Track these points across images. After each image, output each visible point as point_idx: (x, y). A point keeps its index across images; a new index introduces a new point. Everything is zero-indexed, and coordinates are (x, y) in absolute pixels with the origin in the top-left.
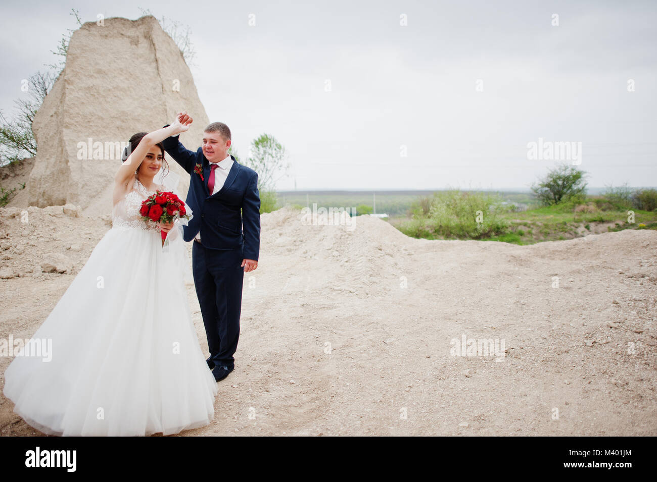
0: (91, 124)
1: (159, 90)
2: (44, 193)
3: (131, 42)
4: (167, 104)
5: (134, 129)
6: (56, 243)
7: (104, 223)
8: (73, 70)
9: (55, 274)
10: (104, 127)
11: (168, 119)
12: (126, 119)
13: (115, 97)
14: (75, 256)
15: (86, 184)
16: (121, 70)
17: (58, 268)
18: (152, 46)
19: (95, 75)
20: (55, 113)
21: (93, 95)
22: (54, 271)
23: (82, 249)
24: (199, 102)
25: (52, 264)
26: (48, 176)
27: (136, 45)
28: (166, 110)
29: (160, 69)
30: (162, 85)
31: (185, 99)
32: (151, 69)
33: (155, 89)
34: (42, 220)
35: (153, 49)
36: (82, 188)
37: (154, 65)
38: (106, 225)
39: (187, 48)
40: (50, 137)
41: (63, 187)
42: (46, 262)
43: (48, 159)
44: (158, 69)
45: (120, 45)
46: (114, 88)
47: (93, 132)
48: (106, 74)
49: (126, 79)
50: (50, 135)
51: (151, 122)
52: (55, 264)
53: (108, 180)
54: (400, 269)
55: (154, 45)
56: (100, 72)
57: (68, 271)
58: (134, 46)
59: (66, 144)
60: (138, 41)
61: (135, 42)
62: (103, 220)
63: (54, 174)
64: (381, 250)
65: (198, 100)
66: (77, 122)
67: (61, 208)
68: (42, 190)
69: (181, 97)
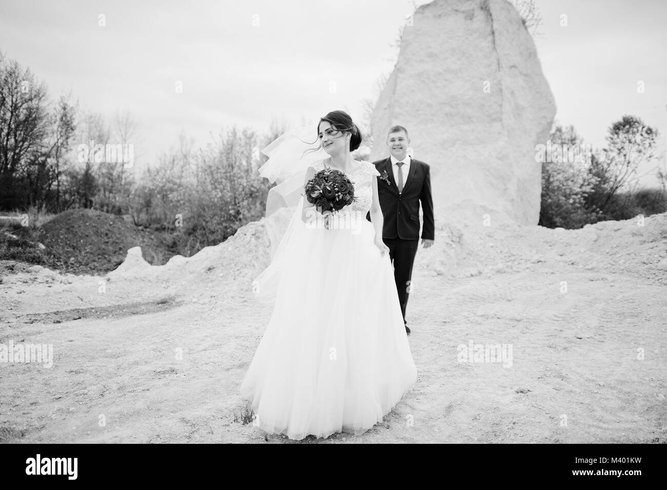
0: (420, 112)
1: (494, 67)
3: (466, 18)
4: (503, 83)
5: (463, 114)
10: (432, 115)
11: (503, 101)
12: (456, 104)
13: (446, 80)
16: (453, 50)
18: (489, 17)
19: (427, 59)
20: (388, 105)
21: (424, 82)
24: (543, 78)
27: (471, 19)
28: (501, 90)
29: (497, 42)
30: (499, 60)
31: (525, 75)
32: (486, 44)
33: (489, 66)
35: (490, 20)
37: (490, 38)
39: (530, 15)
44: (494, 42)
45: (454, 23)
46: (445, 71)
48: (438, 57)
49: (458, 59)
51: (483, 105)
55: (491, 15)
56: (431, 55)
58: (469, 21)
60: (473, 15)
61: (470, 16)
65: (541, 75)
69: (521, 73)
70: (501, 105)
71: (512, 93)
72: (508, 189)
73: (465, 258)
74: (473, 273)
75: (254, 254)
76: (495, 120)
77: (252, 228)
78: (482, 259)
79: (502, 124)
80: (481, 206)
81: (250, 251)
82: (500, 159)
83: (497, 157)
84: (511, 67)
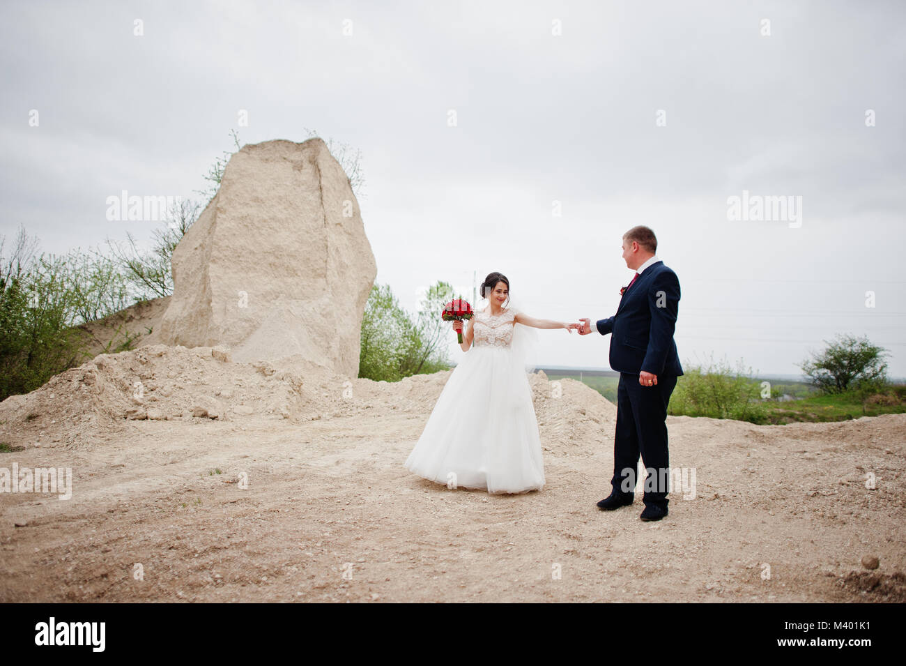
0: (240, 259)
1: (321, 222)
2: (177, 338)
3: (294, 168)
4: (329, 239)
5: (288, 266)
6: (204, 388)
7: (255, 370)
8: (227, 198)
9: (205, 419)
10: (255, 263)
11: (328, 257)
12: (281, 255)
13: (271, 228)
14: (225, 403)
15: (228, 329)
16: (280, 198)
17: (209, 413)
18: (317, 172)
19: (251, 203)
20: (201, 245)
21: (247, 226)
22: (205, 415)
23: (233, 396)
24: (366, 238)
25: (203, 407)
26: (184, 318)
27: (299, 170)
28: (327, 246)
29: (324, 198)
30: (325, 216)
31: (349, 234)
32: (313, 198)
33: (316, 221)
34: (190, 361)
35: (318, 175)
36: (224, 333)
37: (318, 193)
38: (257, 372)
39: (355, 175)
40: (192, 273)
41: (201, 331)
42: (198, 404)
43: (186, 298)
44: (321, 198)
45: (282, 170)
46: (270, 219)
47: (242, 269)
48: (263, 203)
49: (285, 209)
50: (193, 270)
51: (309, 259)
52: (207, 408)
53: (254, 326)
54: (607, 435)
55: (319, 171)
56: (256, 200)
57: (221, 417)
58: (296, 172)
59: (211, 281)
60: (302, 166)
61: (298, 167)
62: (254, 366)
63: (191, 316)
64: (584, 414)
65: (364, 235)
66: (226, 256)
67: (210, 350)
68: (175, 335)
69: (345, 232)
70: (326, 262)
71: (337, 250)
72: (331, 347)
73: (304, 406)
74: (314, 417)
75: (91, 400)
76: (319, 276)
77: (77, 374)
78: (319, 406)
79: (327, 281)
80: (310, 362)
81: (84, 397)
82: (323, 316)
83: (321, 314)
84: (337, 224)
